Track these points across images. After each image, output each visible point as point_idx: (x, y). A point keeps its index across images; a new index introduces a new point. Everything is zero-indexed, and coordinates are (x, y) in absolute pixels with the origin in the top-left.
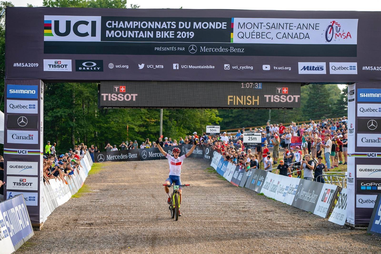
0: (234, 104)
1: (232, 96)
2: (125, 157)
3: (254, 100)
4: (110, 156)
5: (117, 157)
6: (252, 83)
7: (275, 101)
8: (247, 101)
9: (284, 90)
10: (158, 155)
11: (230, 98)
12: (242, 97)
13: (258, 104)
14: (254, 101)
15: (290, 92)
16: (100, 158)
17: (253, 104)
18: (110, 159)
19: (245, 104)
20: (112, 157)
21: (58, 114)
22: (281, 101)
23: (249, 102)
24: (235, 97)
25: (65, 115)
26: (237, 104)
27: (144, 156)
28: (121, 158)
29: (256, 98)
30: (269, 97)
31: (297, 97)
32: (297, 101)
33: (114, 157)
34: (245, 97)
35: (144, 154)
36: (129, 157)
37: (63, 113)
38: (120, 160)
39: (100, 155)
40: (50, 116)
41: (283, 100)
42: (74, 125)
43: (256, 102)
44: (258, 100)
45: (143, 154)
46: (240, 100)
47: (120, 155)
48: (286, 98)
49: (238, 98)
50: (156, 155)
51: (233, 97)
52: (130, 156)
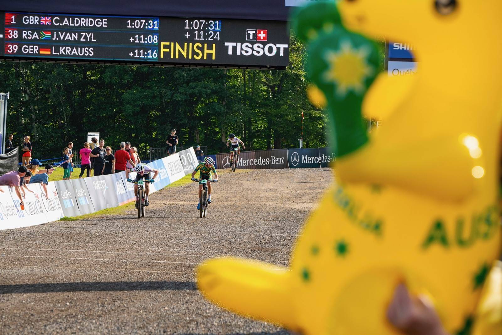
0: (172, 57)
1: (168, 43)
2: (266, 162)
3: (206, 51)
4: (243, 160)
5: (252, 162)
6: (204, 21)
7: (244, 53)
8: (194, 53)
9: (260, 35)
10: (317, 160)
11: (165, 47)
12: (186, 44)
13: (214, 58)
14: (207, 54)
15: (271, 39)
16: (226, 162)
17: (205, 58)
18: (241, 165)
19: (190, 57)
20: (245, 162)
21: (195, 90)
22: (255, 53)
23: (198, 55)
24: (172, 44)
25: (206, 92)
26: (177, 57)
27: (295, 161)
28: (260, 163)
29: (210, 48)
30: (233, 47)
31: (282, 47)
32: (282, 54)
33: (249, 162)
34: (191, 44)
35: (295, 159)
36: (271, 162)
37: (203, 89)
38: (259, 167)
39: (226, 158)
40: (182, 93)
41: (258, 52)
42: (221, 109)
43: (209, 55)
44: (213, 52)
45: (293, 158)
46: (182, 51)
47: (258, 158)
48: (263, 49)
49: (178, 47)
50: (314, 160)
51: (170, 44)
52: (273, 161)
